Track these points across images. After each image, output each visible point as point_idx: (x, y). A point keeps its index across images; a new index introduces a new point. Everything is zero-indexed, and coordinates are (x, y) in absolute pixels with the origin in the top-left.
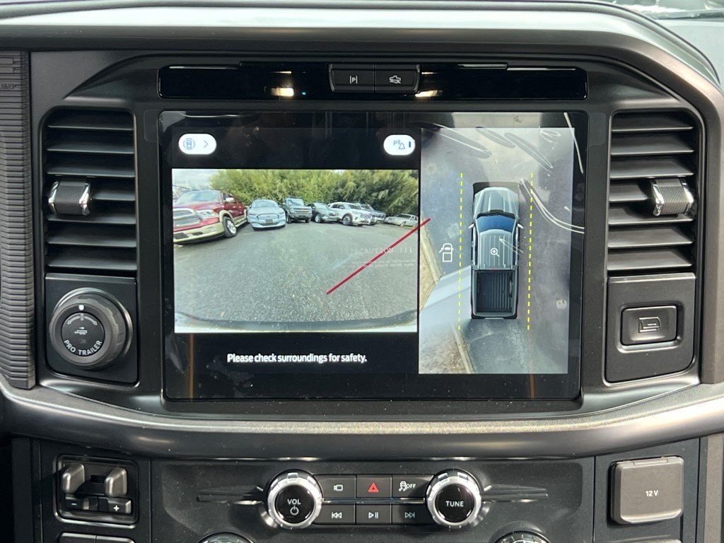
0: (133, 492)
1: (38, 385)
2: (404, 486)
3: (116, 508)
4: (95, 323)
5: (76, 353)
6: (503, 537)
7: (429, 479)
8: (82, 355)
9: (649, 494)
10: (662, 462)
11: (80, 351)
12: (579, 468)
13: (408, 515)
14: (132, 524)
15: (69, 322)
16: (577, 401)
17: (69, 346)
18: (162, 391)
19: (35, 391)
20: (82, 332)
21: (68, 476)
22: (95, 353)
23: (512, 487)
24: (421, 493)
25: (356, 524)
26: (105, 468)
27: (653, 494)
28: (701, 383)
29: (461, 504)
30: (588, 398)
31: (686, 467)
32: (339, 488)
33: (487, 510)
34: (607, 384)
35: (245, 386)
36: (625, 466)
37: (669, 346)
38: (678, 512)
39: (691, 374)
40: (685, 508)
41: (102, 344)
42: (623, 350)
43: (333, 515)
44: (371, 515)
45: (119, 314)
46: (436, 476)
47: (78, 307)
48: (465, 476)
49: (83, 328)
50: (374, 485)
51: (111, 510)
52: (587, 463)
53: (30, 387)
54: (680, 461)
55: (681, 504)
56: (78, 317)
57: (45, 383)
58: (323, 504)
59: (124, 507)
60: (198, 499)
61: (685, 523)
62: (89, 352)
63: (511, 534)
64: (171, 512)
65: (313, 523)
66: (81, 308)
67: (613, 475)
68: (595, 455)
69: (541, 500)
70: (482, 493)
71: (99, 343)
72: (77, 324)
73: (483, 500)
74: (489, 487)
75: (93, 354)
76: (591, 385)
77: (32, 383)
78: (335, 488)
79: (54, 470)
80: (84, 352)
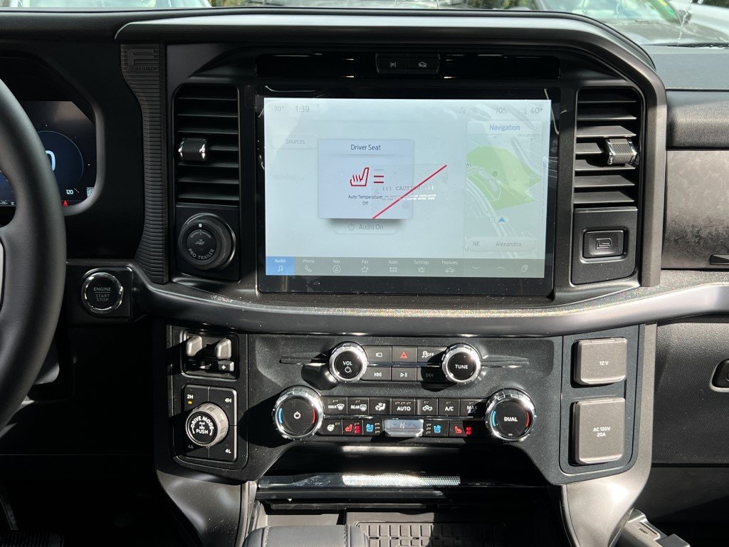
0: (235, 357)
1: (170, 281)
2: (426, 355)
3: (224, 367)
4: (210, 236)
5: (197, 258)
6: (496, 392)
7: (443, 349)
8: (200, 259)
9: (602, 363)
10: (611, 341)
11: (199, 256)
12: (551, 345)
13: (428, 375)
14: (234, 379)
15: (192, 236)
16: (551, 296)
17: (192, 253)
18: (256, 286)
19: (168, 285)
20: (201, 243)
21: (190, 345)
23: (502, 356)
24: (437, 359)
25: (391, 381)
26: (216, 340)
27: (605, 364)
28: (641, 286)
29: (466, 367)
30: (558, 294)
31: (628, 344)
32: (380, 355)
33: (484, 373)
34: (572, 285)
35: (314, 284)
36: (584, 344)
37: (618, 259)
38: (623, 377)
39: (634, 280)
40: (628, 374)
41: (214, 252)
42: (583, 261)
43: (375, 374)
44: (402, 375)
45: (227, 232)
46: (448, 347)
47: (198, 225)
48: (470, 347)
49: (201, 240)
50: (405, 353)
51: (219, 368)
52: (557, 341)
53: (164, 282)
54: (625, 341)
55: (625, 371)
56: (198, 233)
57: (175, 280)
58: (368, 366)
59: (228, 366)
60: (281, 362)
61: (628, 386)
62: (206, 257)
63: (502, 390)
64: (262, 370)
65: (361, 379)
66: (200, 225)
67: (576, 349)
68: (563, 334)
69: (524, 366)
70: (482, 361)
71: (212, 251)
72: (197, 238)
73: (482, 366)
74: (487, 356)
75: (208, 258)
76: (561, 286)
77: (166, 279)
78: (377, 355)
79: (181, 341)
80: (202, 258)
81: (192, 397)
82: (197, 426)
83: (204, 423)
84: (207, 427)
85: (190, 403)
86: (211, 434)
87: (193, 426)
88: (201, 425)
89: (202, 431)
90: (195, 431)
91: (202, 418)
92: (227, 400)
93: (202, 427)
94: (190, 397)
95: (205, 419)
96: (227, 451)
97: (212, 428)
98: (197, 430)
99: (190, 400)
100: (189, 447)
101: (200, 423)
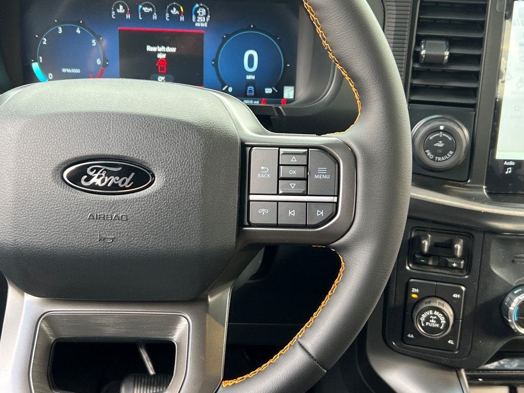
0: (467, 254)
3: (455, 265)
4: (450, 138)
5: (434, 159)
8: (437, 161)
11: (436, 158)
14: (466, 275)
15: (431, 137)
17: (429, 154)
20: (440, 144)
21: (426, 243)
22: (447, 159)
26: (446, 238)
41: (453, 154)
47: (439, 127)
49: (441, 142)
51: (450, 265)
56: (438, 134)
59: (459, 264)
60: (513, 261)
62: (443, 159)
64: (497, 271)
66: (442, 128)
71: (451, 152)
72: (437, 139)
75: (445, 160)
80: (439, 159)
81: (417, 291)
82: (428, 319)
83: (435, 317)
84: (438, 321)
85: (414, 296)
86: (441, 328)
87: (422, 319)
88: (431, 319)
89: (433, 324)
90: (425, 323)
91: (433, 312)
92: (455, 296)
93: (432, 321)
94: (414, 290)
95: (436, 313)
96: (450, 342)
97: (443, 321)
98: (427, 324)
99: (415, 293)
100: (409, 336)
101: (431, 317)
